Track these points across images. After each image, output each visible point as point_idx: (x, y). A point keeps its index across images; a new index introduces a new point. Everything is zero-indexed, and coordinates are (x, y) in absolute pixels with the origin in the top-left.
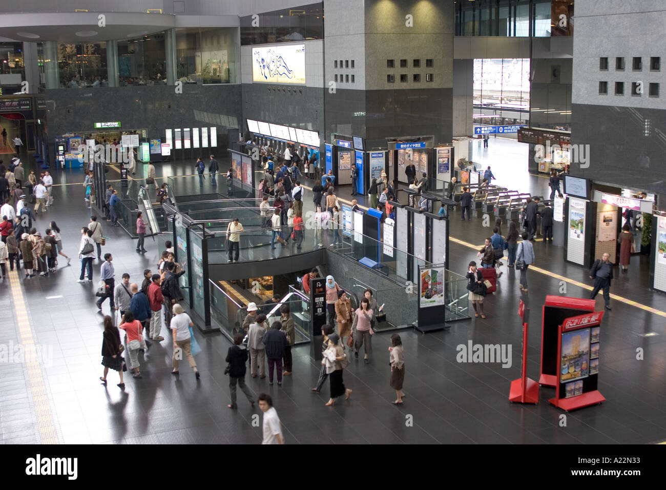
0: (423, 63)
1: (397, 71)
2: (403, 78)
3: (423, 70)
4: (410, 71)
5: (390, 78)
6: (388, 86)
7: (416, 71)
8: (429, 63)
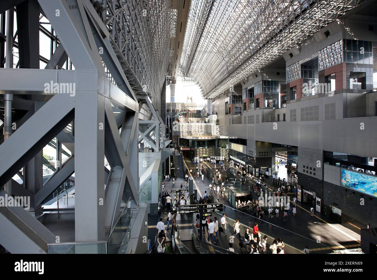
0: (266, 153)
1: (261, 154)
2: (262, 155)
3: (266, 154)
4: (264, 154)
5: (260, 155)
6: (259, 157)
7: (262, 154)
8: (267, 152)
